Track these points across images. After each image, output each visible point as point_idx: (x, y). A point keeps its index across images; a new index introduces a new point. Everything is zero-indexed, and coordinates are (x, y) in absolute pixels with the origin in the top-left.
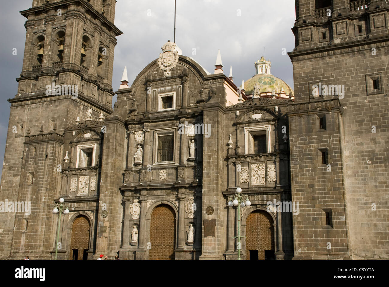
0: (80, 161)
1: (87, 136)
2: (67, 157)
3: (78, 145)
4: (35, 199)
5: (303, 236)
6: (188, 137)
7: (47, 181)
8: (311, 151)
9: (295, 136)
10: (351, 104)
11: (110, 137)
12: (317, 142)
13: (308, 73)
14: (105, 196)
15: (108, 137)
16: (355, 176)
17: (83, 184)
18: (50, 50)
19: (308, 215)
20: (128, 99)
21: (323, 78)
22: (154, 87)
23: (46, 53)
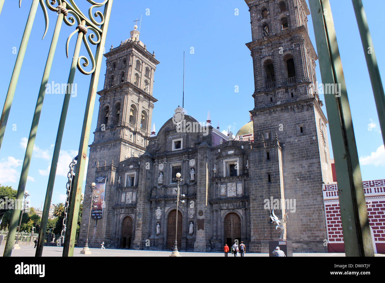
0: (127, 183)
1: (131, 167)
2: (119, 181)
3: (126, 172)
5: (256, 228)
8: (261, 174)
9: (252, 164)
10: (287, 142)
12: (265, 168)
13: (262, 123)
14: (140, 204)
15: (142, 168)
16: (290, 189)
17: (129, 197)
18: (112, 114)
19: (260, 215)
20: (155, 144)
21: (271, 126)
22: (170, 135)
23: (110, 116)
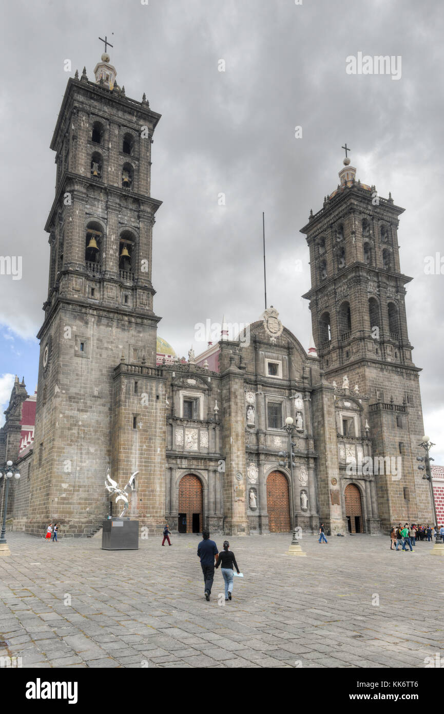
2: (167, 402)
3: (180, 390)
4: (146, 450)
7: (160, 428)
8: (393, 442)
12: (398, 437)
13: (374, 378)
17: (191, 438)
22: (262, 350)
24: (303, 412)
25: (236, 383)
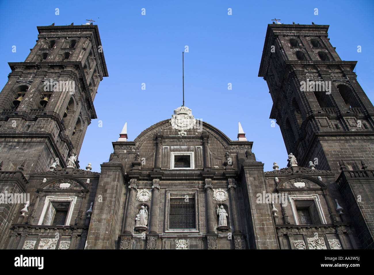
0: (46, 217)
1: (65, 185)
2: (25, 209)
3: (48, 195)
6: (216, 202)
9: (363, 202)
11: (107, 187)
13: (339, 152)
15: (105, 186)
18: (32, 97)
20: (129, 153)
21: (354, 157)
22: (165, 144)
23: (26, 99)
24: (228, 204)
25: (109, 175)
